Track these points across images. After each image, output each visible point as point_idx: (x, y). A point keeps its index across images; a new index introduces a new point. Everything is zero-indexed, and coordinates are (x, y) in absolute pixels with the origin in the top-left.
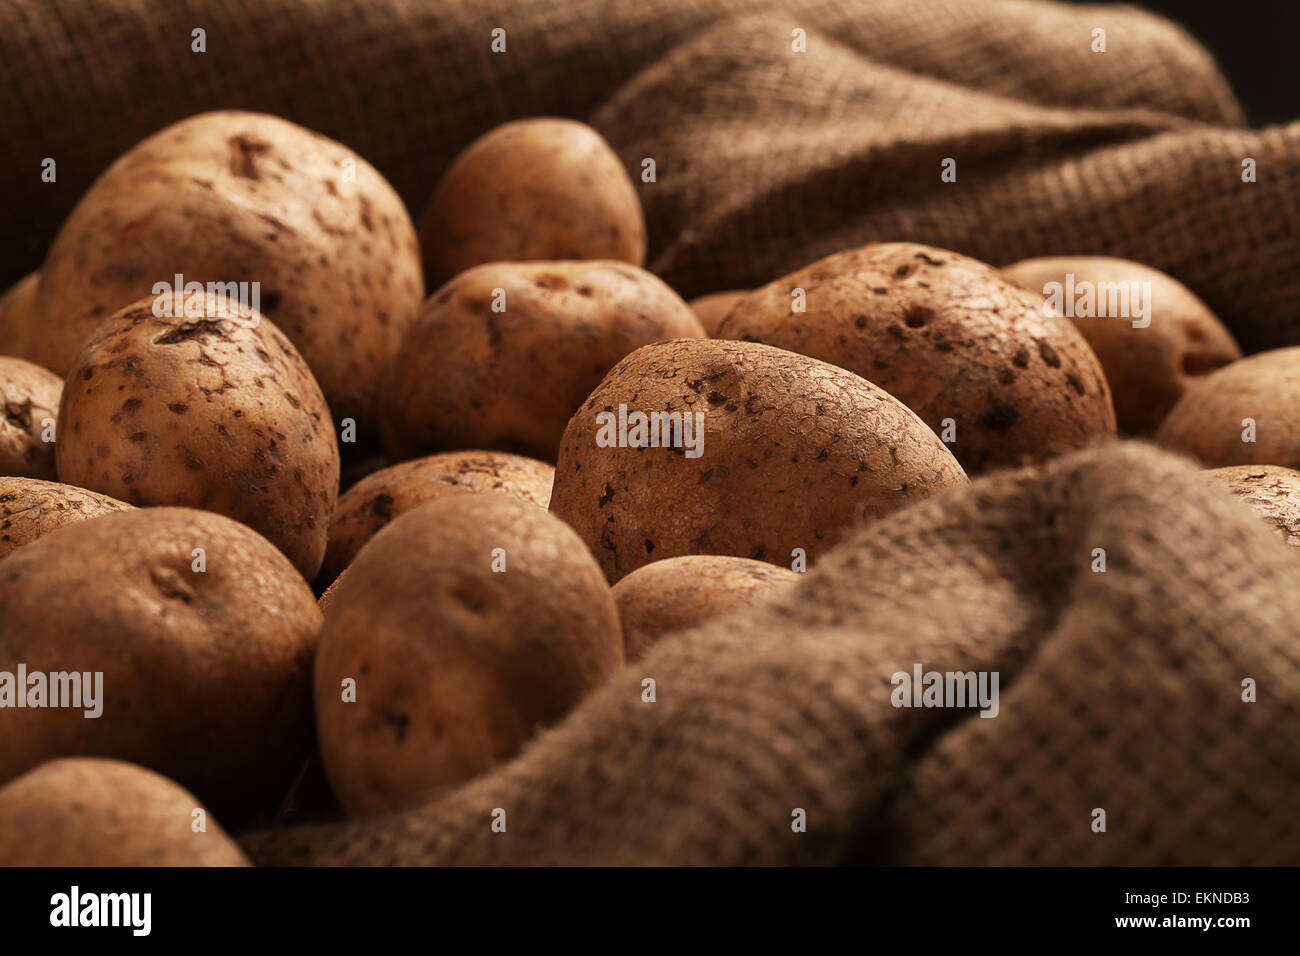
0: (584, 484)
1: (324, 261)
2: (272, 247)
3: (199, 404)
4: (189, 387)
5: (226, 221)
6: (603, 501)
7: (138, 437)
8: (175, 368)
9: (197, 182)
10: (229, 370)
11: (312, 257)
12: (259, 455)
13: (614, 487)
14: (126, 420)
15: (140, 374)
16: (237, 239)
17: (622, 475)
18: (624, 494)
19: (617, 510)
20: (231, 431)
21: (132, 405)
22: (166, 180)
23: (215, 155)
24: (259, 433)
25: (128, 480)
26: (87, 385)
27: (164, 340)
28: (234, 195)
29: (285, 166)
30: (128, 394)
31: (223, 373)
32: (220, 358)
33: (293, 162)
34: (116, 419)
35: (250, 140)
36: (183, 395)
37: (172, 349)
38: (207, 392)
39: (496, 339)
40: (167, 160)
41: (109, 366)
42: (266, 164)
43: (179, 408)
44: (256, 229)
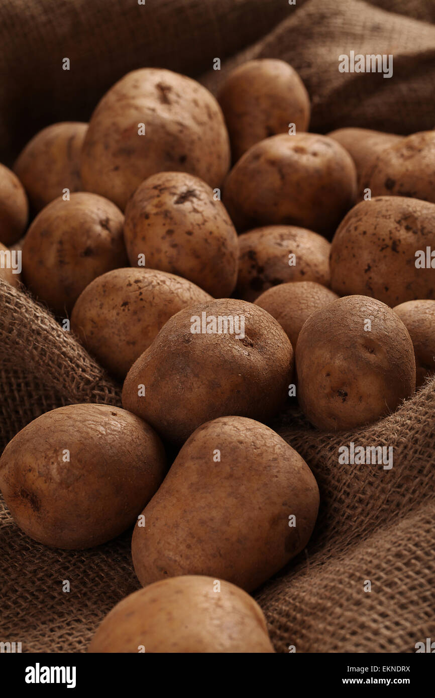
0: (358, 263)
1: (200, 139)
2: (181, 136)
3: (197, 232)
4: (192, 224)
5: (163, 126)
6: (367, 271)
7: (174, 246)
8: (185, 216)
9: (149, 109)
10: (204, 213)
11: (195, 137)
12: (219, 250)
13: (371, 265)
14: (168, 239)
15: (171, 218)
16: (168, 134)
17: (374, 261)
18: (375, 269)
19: (372, 275)
20: (209, 241)
21: (170, 232)
22: (137, 108)
23: (152, 94)
24: (218, 240)
25: (170, 263)
26: (147, 222)
27: (177, 202)
28: (164, 113)
29: (178, 96)
30: (167, 228)
31: (203, 216)
32: (200, 209)
33: (181, 94)
34: (163, 238)
35: (164, 85)
36: (190, 228)
37: (181, 206)
38: (198, 225)
39: (283, 177)
40: (134, 98)
41: (157, 214)
42: (172, 96)
43: (190, 233)
44: (174, 129)
